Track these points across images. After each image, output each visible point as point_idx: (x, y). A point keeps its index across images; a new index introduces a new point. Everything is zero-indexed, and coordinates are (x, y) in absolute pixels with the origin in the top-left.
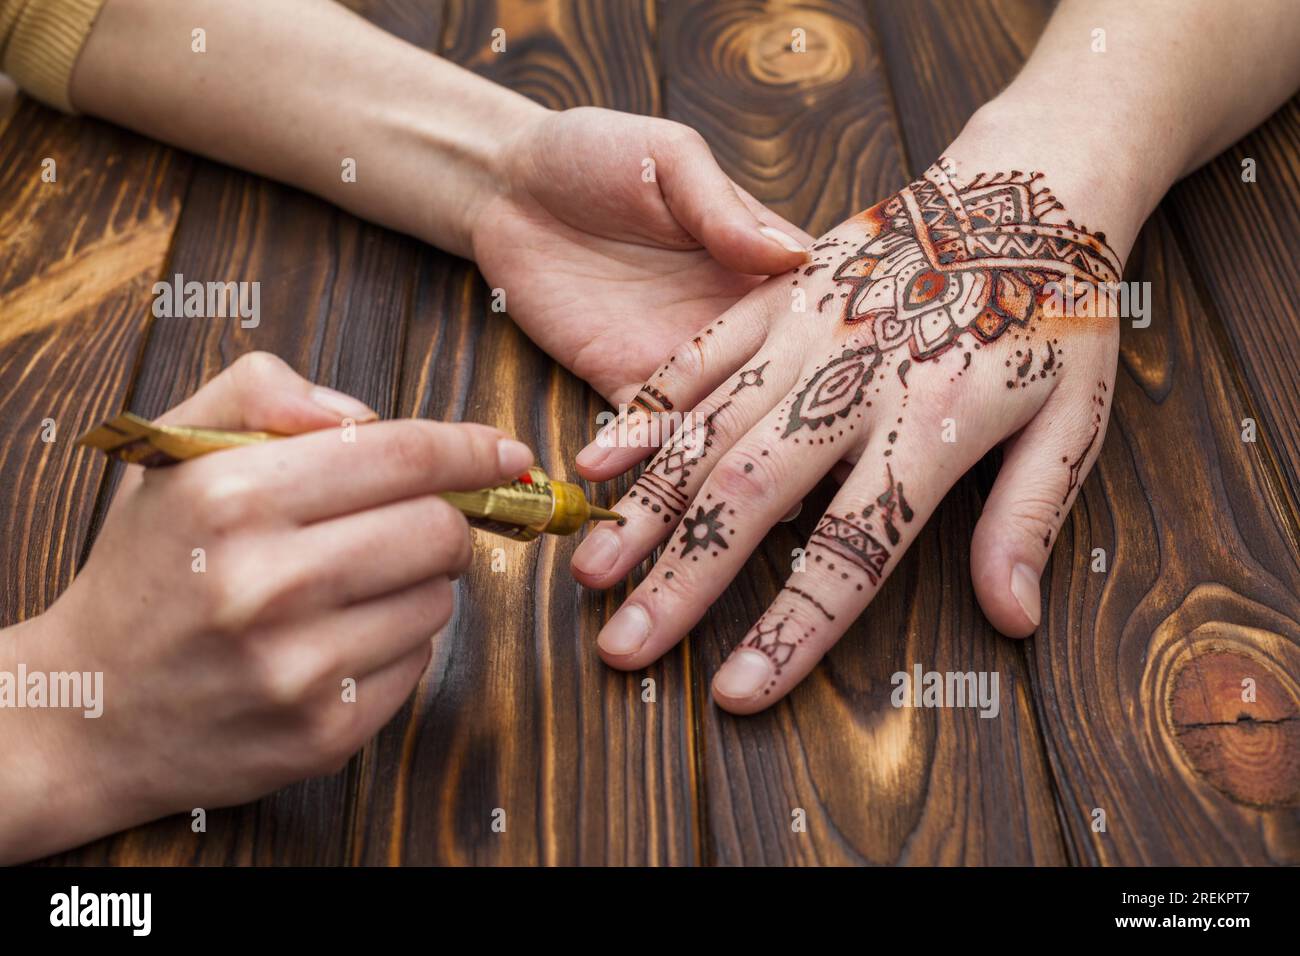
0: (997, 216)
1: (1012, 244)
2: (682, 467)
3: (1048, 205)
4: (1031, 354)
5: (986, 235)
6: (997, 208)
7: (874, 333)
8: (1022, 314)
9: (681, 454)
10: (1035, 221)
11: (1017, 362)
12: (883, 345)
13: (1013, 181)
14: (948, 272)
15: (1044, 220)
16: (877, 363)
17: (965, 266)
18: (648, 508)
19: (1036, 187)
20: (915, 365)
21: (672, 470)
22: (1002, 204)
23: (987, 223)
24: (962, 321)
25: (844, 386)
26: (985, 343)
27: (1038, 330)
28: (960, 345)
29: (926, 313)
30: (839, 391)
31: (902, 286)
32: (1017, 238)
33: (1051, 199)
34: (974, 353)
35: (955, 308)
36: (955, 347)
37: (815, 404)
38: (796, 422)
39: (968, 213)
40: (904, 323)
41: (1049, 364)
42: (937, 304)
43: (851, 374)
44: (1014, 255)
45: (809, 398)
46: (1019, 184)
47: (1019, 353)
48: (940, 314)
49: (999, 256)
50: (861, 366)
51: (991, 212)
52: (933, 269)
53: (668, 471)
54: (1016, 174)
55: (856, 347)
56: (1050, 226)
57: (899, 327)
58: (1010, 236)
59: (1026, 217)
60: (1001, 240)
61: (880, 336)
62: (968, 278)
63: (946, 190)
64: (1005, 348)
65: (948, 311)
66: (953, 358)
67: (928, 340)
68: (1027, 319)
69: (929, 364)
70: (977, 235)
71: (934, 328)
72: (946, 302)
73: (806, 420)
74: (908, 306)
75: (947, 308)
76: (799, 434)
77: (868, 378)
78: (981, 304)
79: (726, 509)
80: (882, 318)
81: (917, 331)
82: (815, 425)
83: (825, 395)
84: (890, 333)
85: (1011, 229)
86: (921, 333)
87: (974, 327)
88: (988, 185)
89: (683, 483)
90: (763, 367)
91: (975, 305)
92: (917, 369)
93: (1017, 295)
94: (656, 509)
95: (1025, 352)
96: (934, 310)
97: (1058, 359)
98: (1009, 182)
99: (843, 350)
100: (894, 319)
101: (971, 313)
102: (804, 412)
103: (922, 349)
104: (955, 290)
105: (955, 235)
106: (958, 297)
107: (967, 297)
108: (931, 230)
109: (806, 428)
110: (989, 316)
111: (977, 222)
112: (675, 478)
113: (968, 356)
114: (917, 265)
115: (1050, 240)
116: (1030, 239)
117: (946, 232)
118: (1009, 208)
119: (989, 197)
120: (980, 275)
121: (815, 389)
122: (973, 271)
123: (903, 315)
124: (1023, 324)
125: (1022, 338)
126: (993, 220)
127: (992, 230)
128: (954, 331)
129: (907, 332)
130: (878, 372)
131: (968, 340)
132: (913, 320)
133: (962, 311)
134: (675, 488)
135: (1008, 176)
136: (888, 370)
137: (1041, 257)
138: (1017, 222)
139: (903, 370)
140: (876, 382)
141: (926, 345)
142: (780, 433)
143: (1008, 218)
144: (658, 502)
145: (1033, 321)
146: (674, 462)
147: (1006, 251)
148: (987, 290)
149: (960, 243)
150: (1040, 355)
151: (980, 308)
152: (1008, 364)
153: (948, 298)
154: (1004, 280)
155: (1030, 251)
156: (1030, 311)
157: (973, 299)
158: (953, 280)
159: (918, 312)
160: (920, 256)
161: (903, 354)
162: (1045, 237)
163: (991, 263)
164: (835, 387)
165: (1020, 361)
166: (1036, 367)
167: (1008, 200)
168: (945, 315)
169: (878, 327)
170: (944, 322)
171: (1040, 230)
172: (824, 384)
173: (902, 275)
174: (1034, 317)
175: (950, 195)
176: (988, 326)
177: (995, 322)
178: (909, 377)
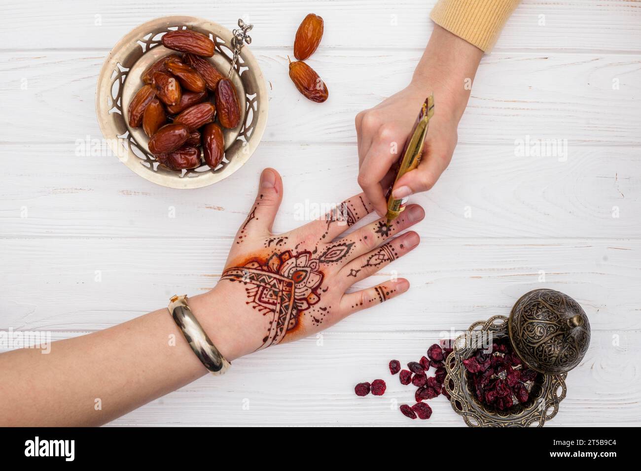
0: (269, 293)
1: (269, 281)
2: (379, 255)
3: (250, 291)
4: (277, 244)
5: (276, 287)
6: (268, 296)
7: (319, 266)
8: (275, 257)
9: (379, 259)
10: (258, 286)
11: (282, 243)
12: (317, 261)
13: (257, 305)
14: (290, 279)
15: (256, 286)
16: (321, 257)
17: (285, 279)
18: (393, 247)
19: (251, 299)
20: (312, 252)
21: (382, 255)
22: (266, 297)
23: (274, 292)
24: (293, 260)
25: (331, 253)
26: (289, 251)
27: (271, 251)
28: (297, 252)
29: (303, 267)
30: (334, 252)
31: (305, 280)
32: (267, 282)
33: (248, 293)
34: (294, 249)
35: (294, 265)
36: (299, 252)
37: (342, 250)
38: (349, 246)
39: (277, 299)
40: (310, 267)
41: (272, 241)
42: (298, 269)
43: (329, 256)
44: (270, 277)
45: (343, 253)
46: (256, 303)
47: (281, 245)
48: (299, 265)
49: (275, 278)
50: (325, 258)
51: (271, 295)
52: (295, 283)
53: (384, 255)
54: (254, 307)
55: (325, 263)
56: (254, 284)
57: (311, 266)
58: (269, 284)
59: (261, 288)
60: (272, 283)
61: (318, 264)
62: (286, 275)
63: (277, 315)
64: (284, 248)
65: (296, 264)
66: (300, 250)
67: (305, 257)
68: (273, 256)
69: (308, 250)
70: (279, 289)
71: (302, 260)
72: (296, 268)
73: (346, 246)
74: (306, 271)
75: (296, 266)
76: (350, 242)
77: (325, 253)
78: (286, 264)
79: (375, 231)
80: (315, 270)
81: (307, 261)
82: (344, 244)
83: (338, 252)
84: (314, 264)
85: (268, 286)
86: (306, 260)
87: (291, 257)
88: (266, 308)
89: (381, 250)
90: (349, 275)
91: (288, 264)
92: (311, 249)
93: (273, 264)
94: (391, 246)
95: (278, 245)
96: (300, 267)
97: (267, 243)
98: (260, 305)
99: (329, 264)
100: (312, 269)
101: (290, 262)
102: (346, 249)
103: (308, 255)
104: (291, 272)
105: (284, 293)
106: (291, 269)
107: (289, 268)
108: (289, 301)
109: (347, 244)
110: (285, 259)
111: (276, 293)
112: (382, 252)
113: (296, 248)
114: (298, 287)
115: (256, 279)
116: (263, 280)
117: (286, 296)
118: (265, 294)
119: (268, 303)
120: (283, 274)
121: (340, 256)
122: (283, 276)
123: (309, 269)
124: (276, 254)
125: (277, 249)
126: (271, 292)
127: (273, 288)
128: (297, 257)
129: (310, 262)
130: (321, 254)
131: (294, 253)
132: (307, 267)
133: (293, 263)
134: (383, 250)
135: (258, 308)
136: (319, 253)
137: (261, 274)
138: (264, 288)
139: (315, 251)
140: (323, 251)
141: (306, 256)
142: (354, 245)
143: (267, 290)
144: (389, 248)
145: (271, 254)
146: (381, 257)
147: (272, 279)
148: (282, 268)
149: (284, 289)
150: (273, 244)
151: (287, 262)
152: (285, 243)
153: (294, 269)
154: (275, 269)
155: (264, 277)
156: (271, 258)
157: (288, 266)
158: (291, 275)
159: (304, 269)
160: (296, 290)
161: (314, 256)
162: (257, 280)
163: (278, 277)
164: (335, 254)
165: (281, 243)
166: (276, 241)
167: (263, 298)
168: (298, 263)
169: (317, 267)
170: (299, 261)
171: (258, 283)
172: (337, 256)
173: (304, 285)
174: (270, 256)
175: (277, 312)
176: (286, 256)
177: (283, 257)
178: (314, 249)
